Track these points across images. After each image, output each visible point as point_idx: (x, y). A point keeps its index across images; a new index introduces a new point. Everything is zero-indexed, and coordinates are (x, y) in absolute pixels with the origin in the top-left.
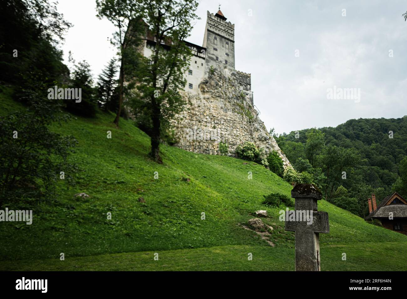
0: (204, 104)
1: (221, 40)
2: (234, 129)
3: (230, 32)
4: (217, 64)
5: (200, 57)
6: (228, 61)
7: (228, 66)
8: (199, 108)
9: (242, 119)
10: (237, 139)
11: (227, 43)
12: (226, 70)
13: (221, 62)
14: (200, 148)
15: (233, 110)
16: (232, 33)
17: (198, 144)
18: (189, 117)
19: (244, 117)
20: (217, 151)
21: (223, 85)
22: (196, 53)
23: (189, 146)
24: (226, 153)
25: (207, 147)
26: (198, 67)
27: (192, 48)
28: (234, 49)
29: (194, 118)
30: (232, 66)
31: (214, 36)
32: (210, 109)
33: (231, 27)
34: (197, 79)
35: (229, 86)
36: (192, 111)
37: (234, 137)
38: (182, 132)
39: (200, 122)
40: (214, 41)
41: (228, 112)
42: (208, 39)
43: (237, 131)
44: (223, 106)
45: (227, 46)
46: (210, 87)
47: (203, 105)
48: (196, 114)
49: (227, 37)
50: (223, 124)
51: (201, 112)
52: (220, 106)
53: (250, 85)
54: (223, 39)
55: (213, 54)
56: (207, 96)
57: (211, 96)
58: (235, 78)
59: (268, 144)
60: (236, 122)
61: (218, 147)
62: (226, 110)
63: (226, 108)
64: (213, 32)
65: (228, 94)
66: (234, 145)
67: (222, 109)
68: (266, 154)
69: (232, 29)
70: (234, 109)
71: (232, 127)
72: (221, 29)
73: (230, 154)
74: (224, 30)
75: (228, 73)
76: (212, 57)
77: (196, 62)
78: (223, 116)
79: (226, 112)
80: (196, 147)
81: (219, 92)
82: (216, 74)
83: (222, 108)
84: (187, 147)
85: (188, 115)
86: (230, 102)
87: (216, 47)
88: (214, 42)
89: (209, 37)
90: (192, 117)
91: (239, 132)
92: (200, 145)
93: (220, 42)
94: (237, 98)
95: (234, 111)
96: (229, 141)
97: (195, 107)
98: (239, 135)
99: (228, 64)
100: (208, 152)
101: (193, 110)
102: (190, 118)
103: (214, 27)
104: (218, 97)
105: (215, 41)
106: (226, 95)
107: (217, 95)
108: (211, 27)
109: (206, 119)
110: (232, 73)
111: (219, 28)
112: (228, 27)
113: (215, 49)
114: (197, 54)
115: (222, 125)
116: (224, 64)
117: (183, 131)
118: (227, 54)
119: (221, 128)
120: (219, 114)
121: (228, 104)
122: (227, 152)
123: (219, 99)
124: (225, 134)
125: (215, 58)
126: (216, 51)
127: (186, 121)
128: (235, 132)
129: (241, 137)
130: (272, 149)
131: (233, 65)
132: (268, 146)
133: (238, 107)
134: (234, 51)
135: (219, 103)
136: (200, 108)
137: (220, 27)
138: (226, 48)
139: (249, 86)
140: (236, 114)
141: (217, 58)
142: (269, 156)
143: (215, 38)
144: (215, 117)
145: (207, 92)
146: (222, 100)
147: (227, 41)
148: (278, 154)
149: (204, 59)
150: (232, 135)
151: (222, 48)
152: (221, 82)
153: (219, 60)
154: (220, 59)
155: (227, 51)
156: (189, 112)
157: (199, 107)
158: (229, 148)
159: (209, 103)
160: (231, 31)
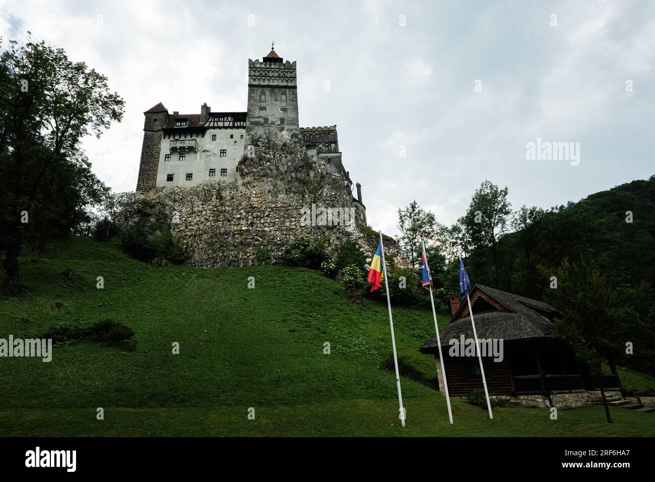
0: (242, 192)
1: (272, 92)
2: (287, 220)
3: (289, 75)
4: (266, 128)
5: (238, 128)
6: (286, 118)
7: (286, 126)
8: (232, 201)
9: (301, 201)
10: (289, 235)
11: (285, 94)
12: (284, 132)
13: (273, 123)
14: (224, 260)
15: (286, 191)
16: (293, 75)
17: (221, 254)
18: (213, 217)
19: (306, 196)
20: (252, 260)
21: (274, 157)
22: (231, 123)
23: (206, 260)
24: (268, 261)
25: (236, 257)
26: (235, 142)
27: (226, 118)
28: (296, 97)
29: (221, 217)
30: (294, 124)
31: (260, 90)
32: (249, 198)
33: (290, 67)
34: (234, 159)
35: (283, 155)
36: (220, 208)
37: (285, 232)
38: (199, 242)
39: (229, 221)
40: (260, 97)
41: (280, 196)
42: (250, 98)
43: (291, 221)
44: (272, 187)
45: (284, 97)
46: (251, 166)
47: (240, 195)
48: (225, 211)
49: (284, 84)
50: (268, 216)
51: (235, 206)
52: (267, 189)
53: (336, 142)
54: (277, 90)
55: (260, 117)
56: (247, 179)
57: (253, 179)
58: (297, 140)
59: (340, 232)
60: (290, 208)
61: (253, 254)
62: (275, 194)
63: (276, 190)
64: (259, 86)
65: (281, 168)
66: (283, 245)
67: (270, 194)
68: (337, 250)
69: (291, 71)
70: (290, 188)
71: (284, 217)
72: (273, 76)
73: (274, 261)
74: (279, 77)
75: (287, 136)
76: (257, 122)
77: (232, 137)
78: (270, 204)
79: (277, 197)
80: (217, 259)
81: (264, 169)
82: (260, 144)
83: (269, 192)
84: (204, 262)
85: (212, 215)
86: (283, 180)
87: (263, 104)
88: (260, 100)
89: (252, 95)
90: (218, 217)
91: (294, 223)
92: (224, 255)
93: (271, 95)
94: (297, 170)
95: (288, 191)
96: (276, 240)
97: (226, 201)
98: (294, 227)
99: (285, 123)
100: (236, 263)
101: (221, 206)
102: (215, 218)
103: (259, 78)
104: (264, 176)
105: (263, 97)
106: (278, 169)
107: (261, 174)
108: (254, 80)
109: (241, 214)
110: (291, 134)
111: (268, 76)
112: (285, 69)
113: (264, 109)
114: (234, 124)
115: (266, 218)
116: (279, 125)
117: (201, 240)
118: (284, 110)
119: (263, 223)
120: (264, 202)
121: (279, 183)
122: (269, 258)
123: (265, 180)
124: (270, 231)
125: (262, 120)
126: (264, 111)
127: (208, 224)
128: (287, 224)
129: (298, 230)
130: (344, 239)
131: (295, 121)
132: (338, 235)
133: (297, 184)
134: (296, 101)
135: (267, 185)
136: (234, 200)
137: (271, 74)
138: (281, 101)
139: (333, 145)
140: (292, 195)
141: (266, 120)
142: (341, 252)
143: (263, 93)
144: (256, 209)
145: (247, 174)
146: (269, 179)
147: (283, 90)
148: (357, 246)
149: (244, 128)
150: (282, 231)
151: (275, 103)
152: (271, 153)
153: (269, 122)
154: (271, 119)
155: (284, 104)
156: (213, 211)
157: (233, 198)
158: (273, 251)
159: (251, 189)
160: (291, 73)
